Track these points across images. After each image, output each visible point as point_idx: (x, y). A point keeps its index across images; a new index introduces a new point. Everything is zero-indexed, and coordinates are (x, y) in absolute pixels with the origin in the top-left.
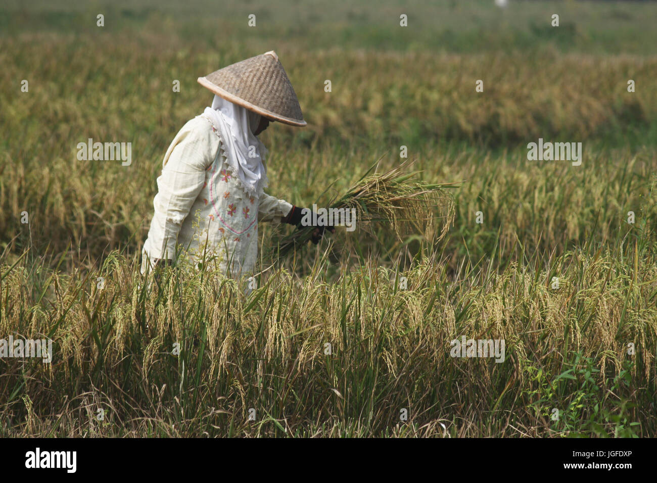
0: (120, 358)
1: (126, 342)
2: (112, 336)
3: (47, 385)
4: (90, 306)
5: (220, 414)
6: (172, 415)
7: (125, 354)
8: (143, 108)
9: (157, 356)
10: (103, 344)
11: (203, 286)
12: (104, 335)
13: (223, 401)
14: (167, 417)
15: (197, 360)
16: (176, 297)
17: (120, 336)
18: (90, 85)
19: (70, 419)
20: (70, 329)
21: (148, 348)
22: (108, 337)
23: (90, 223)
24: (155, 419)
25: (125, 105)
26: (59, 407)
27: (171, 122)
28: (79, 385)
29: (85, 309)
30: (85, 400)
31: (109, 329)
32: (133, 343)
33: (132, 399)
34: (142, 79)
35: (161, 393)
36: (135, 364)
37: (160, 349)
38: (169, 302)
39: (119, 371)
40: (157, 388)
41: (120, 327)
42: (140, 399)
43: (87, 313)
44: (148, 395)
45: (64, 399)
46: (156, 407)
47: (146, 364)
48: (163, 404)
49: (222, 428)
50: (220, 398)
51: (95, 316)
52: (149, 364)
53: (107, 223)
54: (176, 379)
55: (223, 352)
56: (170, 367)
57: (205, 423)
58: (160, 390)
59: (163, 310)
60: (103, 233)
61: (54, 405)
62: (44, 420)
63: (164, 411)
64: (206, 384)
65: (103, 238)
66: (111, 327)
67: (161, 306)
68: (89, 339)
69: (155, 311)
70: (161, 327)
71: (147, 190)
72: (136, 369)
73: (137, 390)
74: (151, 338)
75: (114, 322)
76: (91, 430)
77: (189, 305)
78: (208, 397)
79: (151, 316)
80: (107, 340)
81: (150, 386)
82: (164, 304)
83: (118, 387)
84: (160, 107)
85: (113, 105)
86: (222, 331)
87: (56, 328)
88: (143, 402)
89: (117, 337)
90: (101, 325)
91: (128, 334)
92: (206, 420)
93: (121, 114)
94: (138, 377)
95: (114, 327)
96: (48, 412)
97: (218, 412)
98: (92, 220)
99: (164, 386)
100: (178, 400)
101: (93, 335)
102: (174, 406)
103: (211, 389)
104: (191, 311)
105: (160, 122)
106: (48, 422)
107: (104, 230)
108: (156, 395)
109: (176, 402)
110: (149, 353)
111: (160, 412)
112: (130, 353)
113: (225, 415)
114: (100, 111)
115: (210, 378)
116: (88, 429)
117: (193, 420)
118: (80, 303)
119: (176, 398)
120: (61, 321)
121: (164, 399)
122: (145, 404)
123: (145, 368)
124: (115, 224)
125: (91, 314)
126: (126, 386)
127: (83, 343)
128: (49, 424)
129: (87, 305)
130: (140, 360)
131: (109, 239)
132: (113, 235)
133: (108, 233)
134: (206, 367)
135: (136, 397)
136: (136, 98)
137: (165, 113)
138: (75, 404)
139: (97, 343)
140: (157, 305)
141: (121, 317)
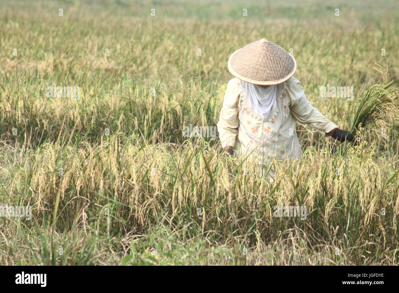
0: (311, 210)
1: (316, 201)
2: (307, 197)
3: (269, 225)
4: (295, 179)
5: (371, 245)
6: (342, 244)
7: (314, 208)
8: (334, 63)
9: (334, 209)
10: (302, 201)
11: (361, 169)
12: (303, 196)
13: (373, 236)
14: (340, 246)
15: (357, 212)
16: (345, 174)
17: (311, 197)
18: (304, 49)
19: (282, 245)
20: (282, 192)
21: (328, 204)
22: (305, 197)
23: (299, 131)
24: (332, 246)
25: (323, 62)
26: (276, 237)
27: (351, 72)
28: (288, 225)
29: (291, 180)
30: (291, 233)
31: (306, 193)
32: (319, 201)
33: (319, 234)
34: (334, 46)
35: (336, 231)
36: (321, 214)
37: (336, 205)
38: (341, 178)
39: (312, 218)
40: (333, 228)
41: (312, 192)
42: (324, 234)
43: (293, 183)
44: (328, 232)
45: (279, 233)
46: (333, 239)
47: (327, 214)
48: (337, 237)
49: (372, 253)
50: (371, 235)
51: (298, 185)
52: (329, 214)
53: (309, 131)
54: (345, 223)
55: (371, 208)
56: (341, 216)
57: (362, 250)
58: (335, 229)
59: (337, 182)
60: (306, 137)
61: (273, 237)
62: (267, 245)
63: (337, 241)
64: (362, 227)
65: (306, 139)
66: (307, 191)
67: (336, 180)
68: (294, 199)
69: (332, 183)
70: (336, 192)
71: (333, 112)
72: (321, 217)
73: (322, 229)
74: (331, 199)
75: (308, 188)
76: (294, 252)
77: (353, 179)
78: (364, 234)
79: (330, 186)
80: (305, 199)
81: (329, 227)
82: (338, 179)
83: (311, 227)
84: (344, 63)
85: (317, 62)
86: (372, 195)
87: (274, 191)
88: (325, 236)
89: (310, 198)
90: (301, 190)
91: (316, 195)
92: (362, 248)
93: (321, 67)
94: (322, 221)
95: (308, 192)
96: (269, 241)
97: (370, 243)
98: (300, 129)
99: (338, 227)
100: (346, 236)
101: (296, 196)
102: (343, 239)
103: (366, 230)
104: (354, 183)
105: (344, 72)
106: (270, 246)
107: (307, 135)
108: (333, 232)
109: (345, 237)
110: (329, 208)
111: (335, 241)
112: (318, 207)
113: (374, 245)
114: (309, 65)
115: (365, 223)
116: (292, 251)
117: (354, 247)
118: (289, 177)
119: (345, 234)
120: (277, 188)
121: (338, 235)
122: (326, 237)
123: (326, 217)
124: (314, 131)
125: (295, 184)
126: (315, 226)
127: (291, 201)
128: (270, 248)
129: (293, 178)
130: (323, 211)
131: (310, 140)
132: (312, 138)
133: (310, 137)
134: (362, 217)
135: (321, 233)
136: (330, 58)
137: (347, 67)
138: (285, 236)
139: (299, 201)
140: (334, 179)
141: (312, 186)
